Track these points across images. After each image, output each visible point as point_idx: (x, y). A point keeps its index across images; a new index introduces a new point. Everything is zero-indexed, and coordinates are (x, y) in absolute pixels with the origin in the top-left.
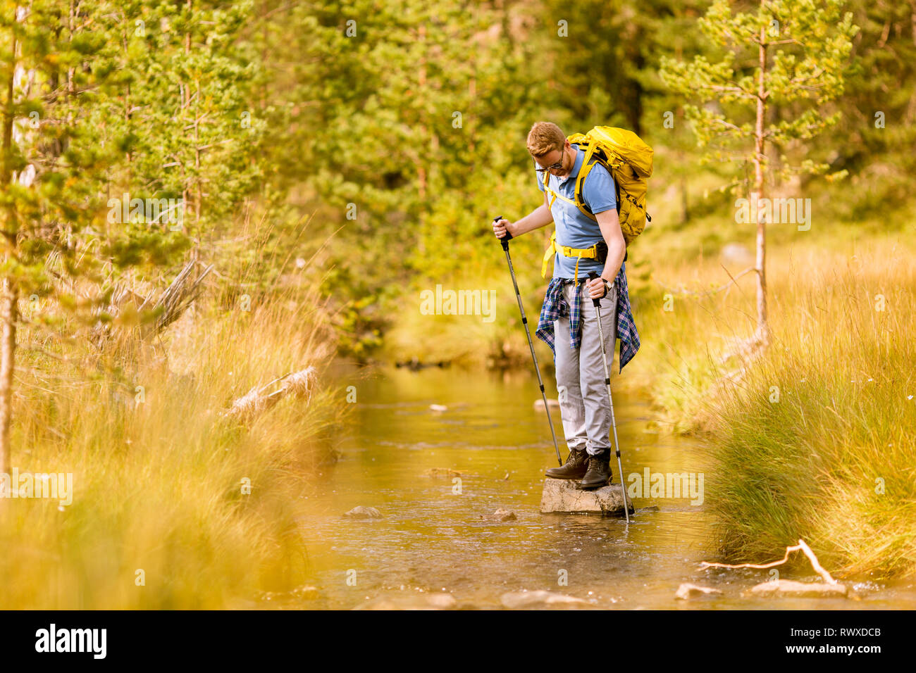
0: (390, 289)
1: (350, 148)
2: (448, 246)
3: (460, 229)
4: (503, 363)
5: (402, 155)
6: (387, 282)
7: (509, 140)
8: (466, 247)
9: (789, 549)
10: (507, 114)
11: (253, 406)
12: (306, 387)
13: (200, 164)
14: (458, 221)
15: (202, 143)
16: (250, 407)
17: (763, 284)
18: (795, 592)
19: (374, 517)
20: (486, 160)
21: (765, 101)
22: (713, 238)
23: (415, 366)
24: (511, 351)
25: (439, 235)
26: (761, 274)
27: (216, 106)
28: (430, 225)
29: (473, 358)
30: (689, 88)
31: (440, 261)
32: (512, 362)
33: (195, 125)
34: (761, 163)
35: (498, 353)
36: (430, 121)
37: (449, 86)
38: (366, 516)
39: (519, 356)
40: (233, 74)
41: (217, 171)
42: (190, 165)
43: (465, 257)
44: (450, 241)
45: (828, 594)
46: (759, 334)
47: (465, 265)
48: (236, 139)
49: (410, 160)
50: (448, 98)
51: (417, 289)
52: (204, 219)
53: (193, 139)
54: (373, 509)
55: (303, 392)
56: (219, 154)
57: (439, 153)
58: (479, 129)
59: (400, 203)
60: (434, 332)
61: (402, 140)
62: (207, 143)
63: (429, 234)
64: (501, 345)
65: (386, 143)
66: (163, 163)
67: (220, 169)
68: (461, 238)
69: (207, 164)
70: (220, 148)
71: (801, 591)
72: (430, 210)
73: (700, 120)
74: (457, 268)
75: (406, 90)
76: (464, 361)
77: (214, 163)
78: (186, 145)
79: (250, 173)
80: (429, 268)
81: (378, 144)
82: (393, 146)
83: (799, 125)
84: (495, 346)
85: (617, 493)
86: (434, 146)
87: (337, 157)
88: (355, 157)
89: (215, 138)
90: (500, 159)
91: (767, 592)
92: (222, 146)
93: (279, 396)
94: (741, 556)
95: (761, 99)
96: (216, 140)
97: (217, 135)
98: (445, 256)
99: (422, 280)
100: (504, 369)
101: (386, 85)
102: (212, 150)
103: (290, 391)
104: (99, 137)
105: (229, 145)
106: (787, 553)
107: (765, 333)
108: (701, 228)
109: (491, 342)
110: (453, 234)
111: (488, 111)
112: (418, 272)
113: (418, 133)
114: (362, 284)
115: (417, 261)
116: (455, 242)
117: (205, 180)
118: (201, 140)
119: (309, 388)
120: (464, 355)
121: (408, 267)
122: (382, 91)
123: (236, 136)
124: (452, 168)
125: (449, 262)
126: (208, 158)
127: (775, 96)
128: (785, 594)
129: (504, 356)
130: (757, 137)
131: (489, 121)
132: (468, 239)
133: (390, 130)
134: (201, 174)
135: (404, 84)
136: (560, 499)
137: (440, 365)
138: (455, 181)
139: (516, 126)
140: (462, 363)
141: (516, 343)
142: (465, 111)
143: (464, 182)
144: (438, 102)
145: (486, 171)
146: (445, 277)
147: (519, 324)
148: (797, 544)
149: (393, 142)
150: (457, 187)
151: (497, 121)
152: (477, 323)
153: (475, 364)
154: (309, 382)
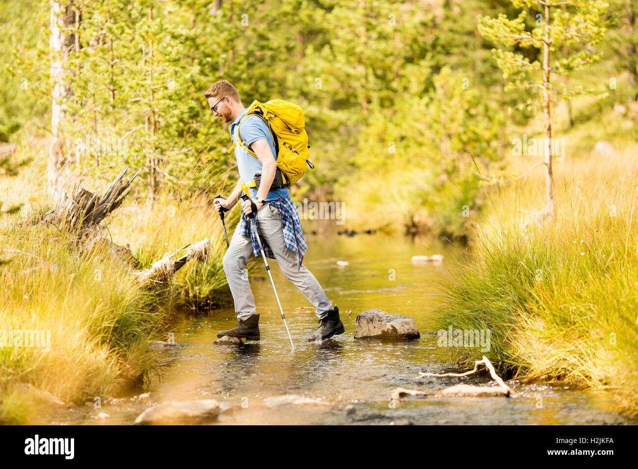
0: (342, 180)
2: (378, 149)
3: (386, 137)
4: (413, 230)
5: (350, 87)
6: (341, 174)
7: (422, 74)
8: (391, 149)
9: (478, 363)
10: (422, 56)
11: (166, 268)
12: (203, 253)
13: (153, 99)
14: (385, 131)
15: (154, 84)
16: (164, 267)
17: (551, 173)
18: (472, 393)
20: (406, 89)
21: (549, 45)
23: (352, 234)
24: (419, 222)
25: (372, 141)
26: (549, 166)
27: (164, 59)
28: (368, 135)
29: (393, 227)
30: (497, 37)
31: (375, 160)
32: (420, 230)
33: (150, 73)
34: (548, 89)
35: (410, 224)
36: (368, 62)
37: (383, 37)
38: (231, 343)
39: (425, 225)
40: (181, 35)
43: (390, 157)
44: (380, 145)
45: (495, 394)
46: (548, 208)
47: (389, 162)
48: (177, 81)
49: (355, 89)
50: (383, 45)
51: (359, 179)
52: (157, 137)
55: (201, 257)
56: (166, 92)
57: (375, 84)
58: (403, 66)
59: (348, 119)
60: (368, 210)
61: (348, 76)
62: (158, 84)
63: (366, 141)
64: (412, 218)
65: (337, 78)
66: (131, 98)
67: (165, 103)
68: (387, 143)
69: (158, 99)
70: (166, 88)
71: (477, 392)
72: (368, 125)
73: (504, 59)
74: (384, 164)
75: (352, 41)
76: (388, 229)
77: (163, 98)
78: (143, 86)
79: (187, 104)
80: (365, 165)
81: (331, 79)
82: (345, 80)
83: (572, 61)
84: (408, 218)
85: (407, 323)
86: (372, 78)
87: (306, 89)
89: (163, 81)
90: (415, 87)
91: (453, 393)
92: (167, 86)
93: (184, 261)
94: (465, 367)
95: (547, 44)
96: (163, 83)
97: (165, 78)
98: (376, 156)
99: (362, 173)
100: (414, 235)
101: (337, 37)
102: (162, 89)
103: (193, 256)
104: (89, 81)
105: (173, 86)
106: (476, 366)
107: (552, 208)
108: (582, 131)
109: (405, 216)
110: (382, 140)
111: (410, 54)
112: (358, 167)
113: (361, 70)
114: (324, 176)
115: (359, 160)
116: (383, 147)
117: (157, 110)
118: (153, 82)
119: (206, 254)
120: (388, 225)
121: (353, 165)
122: (334, 42)
123: (177, 79)
124: (385, 93)
125: (380, 160)
126: (160, 95)
127: (555, 42)
128: (464, 395)
129: (414, 225)
130: (544, 70)
131: (409, 60)
132: (395, 142)
133: (340, 69)
134: (154, 106)
135: (350, 37)
136: (367, 329)
137: (369, 232)
138: (386, 103)
139: (426, 64)
140: (386, 230)
141: (422, 216)
142: (392, 54)
143: (392, 103)
144: (372, 48)
145: (406, 96)
146: (376, 171)
147: (425, 203)
148: (482, 359)
149: (343, 78)
150: (388, 107)
151: (416, 60)
152: (396, 202)
153: (396, 231)
154: (205, 250)
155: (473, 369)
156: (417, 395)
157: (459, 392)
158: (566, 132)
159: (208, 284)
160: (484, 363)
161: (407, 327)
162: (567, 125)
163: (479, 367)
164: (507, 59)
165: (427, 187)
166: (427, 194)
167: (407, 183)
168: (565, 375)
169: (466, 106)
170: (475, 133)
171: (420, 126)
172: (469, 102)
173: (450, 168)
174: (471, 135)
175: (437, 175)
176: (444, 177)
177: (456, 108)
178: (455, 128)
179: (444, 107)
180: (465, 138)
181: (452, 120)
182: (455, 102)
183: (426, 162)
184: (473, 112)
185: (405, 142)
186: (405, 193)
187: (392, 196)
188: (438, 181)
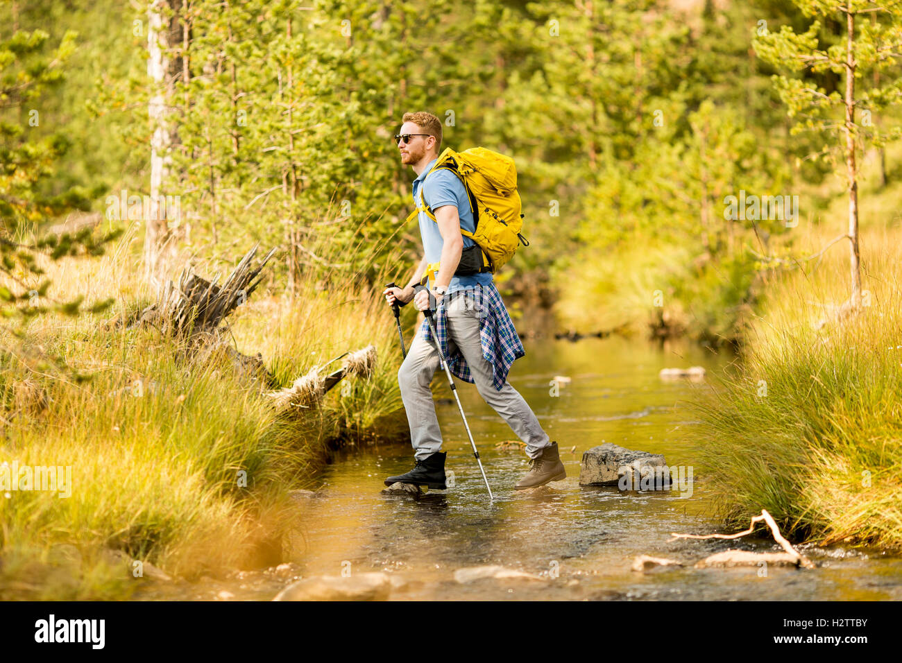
0: (560, 262)
1: (520, 123)
2: (612, 218)
3: (624, 201)
4: (662, 332)
5: (571, 130)
6: (559, 254)
7: (673, 111)
8: (629, 218)
9: (755, 519)
10: (674, 86)
11: (313, 386)
12: (366, 365)
13: (294, 148)
14: (621, 192)
15: (295, 127)
16: (310, 386)
17: (856, 250)
18: (747, 562)
19: (413, 493)
20: (651, 132)
21: (853, 69)
23: (576, 338)
24: (671, 320)
25: (603, 206)
26: (854, 241)
27: (308, 91)
28: (597, 198)
29: (633, 328)
30: (779, 58)
31: (606, 233)
32: (672, 331)
33: (289, 111)
34: (852, 131)
35: (658, 322)
36: (597, 95)
37: (618, 59)
38: (405, 492)
39: (679, 325)
40: (333, 58)
43: (629, 228)
44: (614, 212)
45: (780, 564)
46: (853, 300)
47: (628, 235)
48: (328, 123)
49: (579, 133)
50: (618, 71)
51: (585, 260)
52: (299, 201)
53: (287, 124)
55: (362, 371)
56: (311, 138)
57: (608, 126)
58: (646, 100)
59: (569, 176)
60: (598, 304)
61: (569, 114)
62: (300, 127)
63: (595, 206)
64: (660, 314)
65: (553, 118)
66: (262, 148)
67: (311, 153)
68: (625, 209)
69: (301, 147)
70: (312, 133)
71: (754, 561)
72: (597, 183)
73: (789, 89)
74: (621, 239)
75: (573, 64)
76: (625, 331)
77: (308, 147)
78: (279, 129)
79: (341, 156)
80: (593, 240)
81: (545, 119)
82: (565, 121)
83: (886, 93)
84: (654, 314)
86: (602, 118)
87: (510, 133)
88: (525, 131)
89: (307, 123)
90: (663, 130)
91: (720, 562)
92: (314, 130)
93: (339, 377)
94: (737, 526)
95: (850, 68)
96: (308, 125)
97: (309, 119)
98: (609, 227)
99: (590, 252)
100: (664, 339)
101: (553, 60)
102: (306, 134)
103: (351, 370)
104: (203, 123)
105: (322, 130)
106: (752, 523)
108: (900, 190)
109: (650, 312)
110: (617, 205)
111: (656, 83)
112: (584, 244)
113: (586, 106)
114: (536, 256)
115: (584, 233)
116: (619, 215)
117: (298, 164)
118: (294, 124)
119: (369, 366)
120: (626, 325)
121: (576, 240)
122: (549, 67)
123: (328, 120)
124: (620, 139)
125: (613, 234)
126: (303, 142)
128: (737, 565)
129: (663, 325)
130: (847, 105)
131: (655, 92)
132: (634, 209)
133: (556, 105)
134: (293, 158)
135: (570, 59)
136: (597, 472)
137: (599, 335)
138: (624, 152)
139: (679, 97)
140: (623, 332)
141: (675, 312)
142: (630, 83)
143: (632, 153)
144: (604, 76)
145: (652, 143)
146: (609, 249)
147: (678, 293)
148: (761, 514)
149: (561, 117)
150: (625, 159)
151: (665, 92)
152: (637, 293)
153: (637, 333)
154: (369, 361)
155: (748, 529)
156: (669, 565)
157: (730, 560)
158: (877, 192)
159: (373, 410)
160: (764, 520)
162: (879, 182)
163: (757, 525)
164: (793, 90)
165: (681, 272)
166: (682, 281)
167: (653, 265)
168: (878, 537)
169: (736, 156)
171: (672, 185)
172: (740, 150)
173: (714, 245)
175: (695, 254)
176: (706, 257)
177: (721, 160)
178: (720, 186)
179: (704, 158)
181: (717, 176)
182: (720, 150)
183: (679, 237)
184: (746, 164)
185: (649, 208)
186: (650, 280)
187: (632, 285)
188: (697, 263)
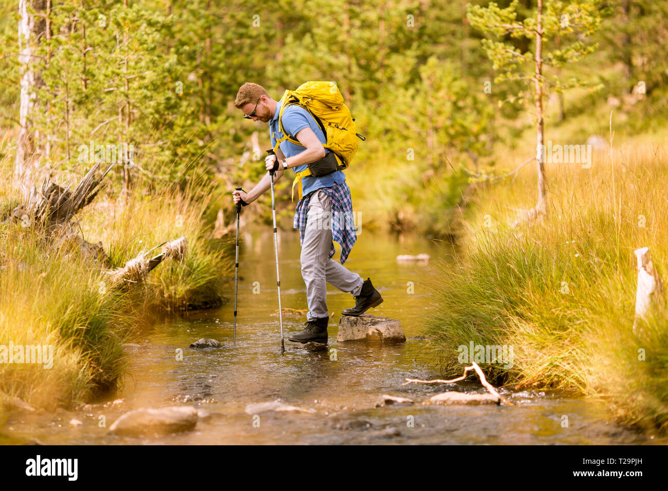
3: (370, 130)
4: (398, 227)
5: (332, 77)
7: (407, 64)
8: (374, 143)
9: (467, 369)
10: (408, 46)
11: (140, 267)
12: (179, 251)
13: (129, 89)
14: (369, 124)
15: (130, 74)
16: (138, 266)
17: (543, 169)
18: (461, 401)
19: (214, 346)
20: (391, 79)
21: (542, 35)
22: (582, 131)
24: (404, 219)
27: (141, 47)
29: (377, 224)
30: (487, 26)
32: (405, 227)
33: (125, 61)
34: (540, 81)
35: (395, 220)
36: (351, 52)
37: (367, 25)
38: (208, 346)
39: (410, 222)
40: (158, 22)
41: (141, 94)
42: (122, 89)
43: (374, 151)
45: (485, 402)
46: (539, 206)
47: (373, 156)
48: (154, 71)
50: (366, 34)
52: (131, 129)
53: (124, 70)
54: (213, 340)
55: (177, 255)
56: (142, 82)
57: (359, 74)
58: (387, 56)
61: (330, 65)
62: (133, 73)
64: (397, 214)
65: (319, 68)
66: (105, 88)
67: (143, 92)
68: (371, 136)
69: (134, 89)
70: (143, 78)
71: (466, 400)
73: (494, 50)
74: (369, 158)
75: (334, 29)
76: (371, 227)
77: (140, 88)
78: (118, 75)
79: (164, 95)
81: (313, 68)
82: (327, 70)
83: (565, 53)
84: (393, 214)
85: (392, 326)
86: (355, 69)
89: (139, 70)
90: (400, 78)
91: (441, 401)
92: (144, 76)
93: (159, 259)
94: (454, 373)
95: (539, 34)
96: (141, 72)
97: (141, 68)
100: (399, 232)
101: (318, 26)
102: (137, 79)
103: (168, 255)
104: (62, 69)
105: (150, 75)
106: (465, 372)
107: (544, 206)
108: (574, 124)
109: (389, 213)
110: (365, 133)
111: (394, 43)
113: (343, 59)
117: (132, 101)
118: (129, 71)
119: (182, 252)
120: (371, 222)
122: (316, 30)
123: (154, 69)
124: (368, 84)
125: (363, 154)
126: (135, 84)
128: (453, 403)
129: (399, 222)
130: (537, 61)
131: (395, 50)
132: (378, 136)
133: (321, 59)
134: (130, 96)
135: (332, 25)
136: (351, 332)
138: (370, 94)
139: (411, 55)
141: (407, 213)
142: (376, 43)
143: (376, 95)
144: (355, 37)
145: (391, 87)
146: (360, 165)
147: (410, 200)
148: (471, 365)
149: (325, 68)
150: (371, 99)
151: (401, 50)
152: (380, 198)
153: (379, 228)
154: (182, 248)
155: (462, 376)
156: (404, 402)
157: (448, 399)
158: (557, 125)
159: (184, 284)
160: (474, 369)
161: (392, 330)
162: (558, 119)
163: (469, 373)
164: (497, 50)
165: (413, 184)
166: (413, 190)
167: (392, 178)
168: (558, 383)
169: (454, 98)
170: (462, 126)
171: (406, 119)
172: (457, 94)
173: (437, 163)
174: (458, 128)
175: (423, 170)
176: (430, 172)
177: (443, 100)
178: (442, 121)
179: (430, 99)
180: (452, 131)
181: (439, 113)
182: (442, 93)
184: (461, 104)
185: (389, 136)
186: (389, 189)
187: (376, 193)
188: (423, 177)
